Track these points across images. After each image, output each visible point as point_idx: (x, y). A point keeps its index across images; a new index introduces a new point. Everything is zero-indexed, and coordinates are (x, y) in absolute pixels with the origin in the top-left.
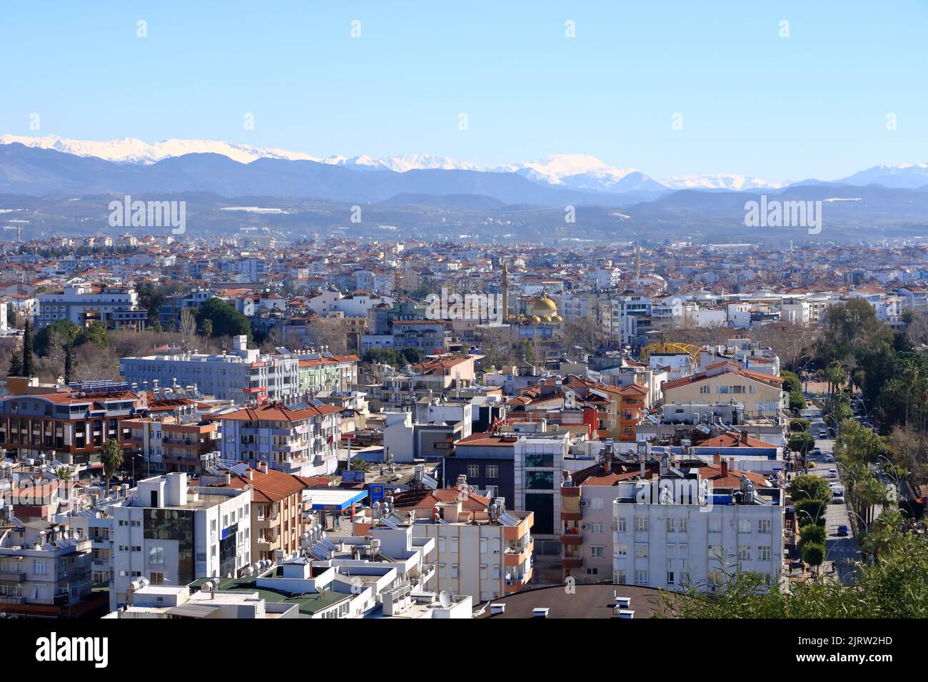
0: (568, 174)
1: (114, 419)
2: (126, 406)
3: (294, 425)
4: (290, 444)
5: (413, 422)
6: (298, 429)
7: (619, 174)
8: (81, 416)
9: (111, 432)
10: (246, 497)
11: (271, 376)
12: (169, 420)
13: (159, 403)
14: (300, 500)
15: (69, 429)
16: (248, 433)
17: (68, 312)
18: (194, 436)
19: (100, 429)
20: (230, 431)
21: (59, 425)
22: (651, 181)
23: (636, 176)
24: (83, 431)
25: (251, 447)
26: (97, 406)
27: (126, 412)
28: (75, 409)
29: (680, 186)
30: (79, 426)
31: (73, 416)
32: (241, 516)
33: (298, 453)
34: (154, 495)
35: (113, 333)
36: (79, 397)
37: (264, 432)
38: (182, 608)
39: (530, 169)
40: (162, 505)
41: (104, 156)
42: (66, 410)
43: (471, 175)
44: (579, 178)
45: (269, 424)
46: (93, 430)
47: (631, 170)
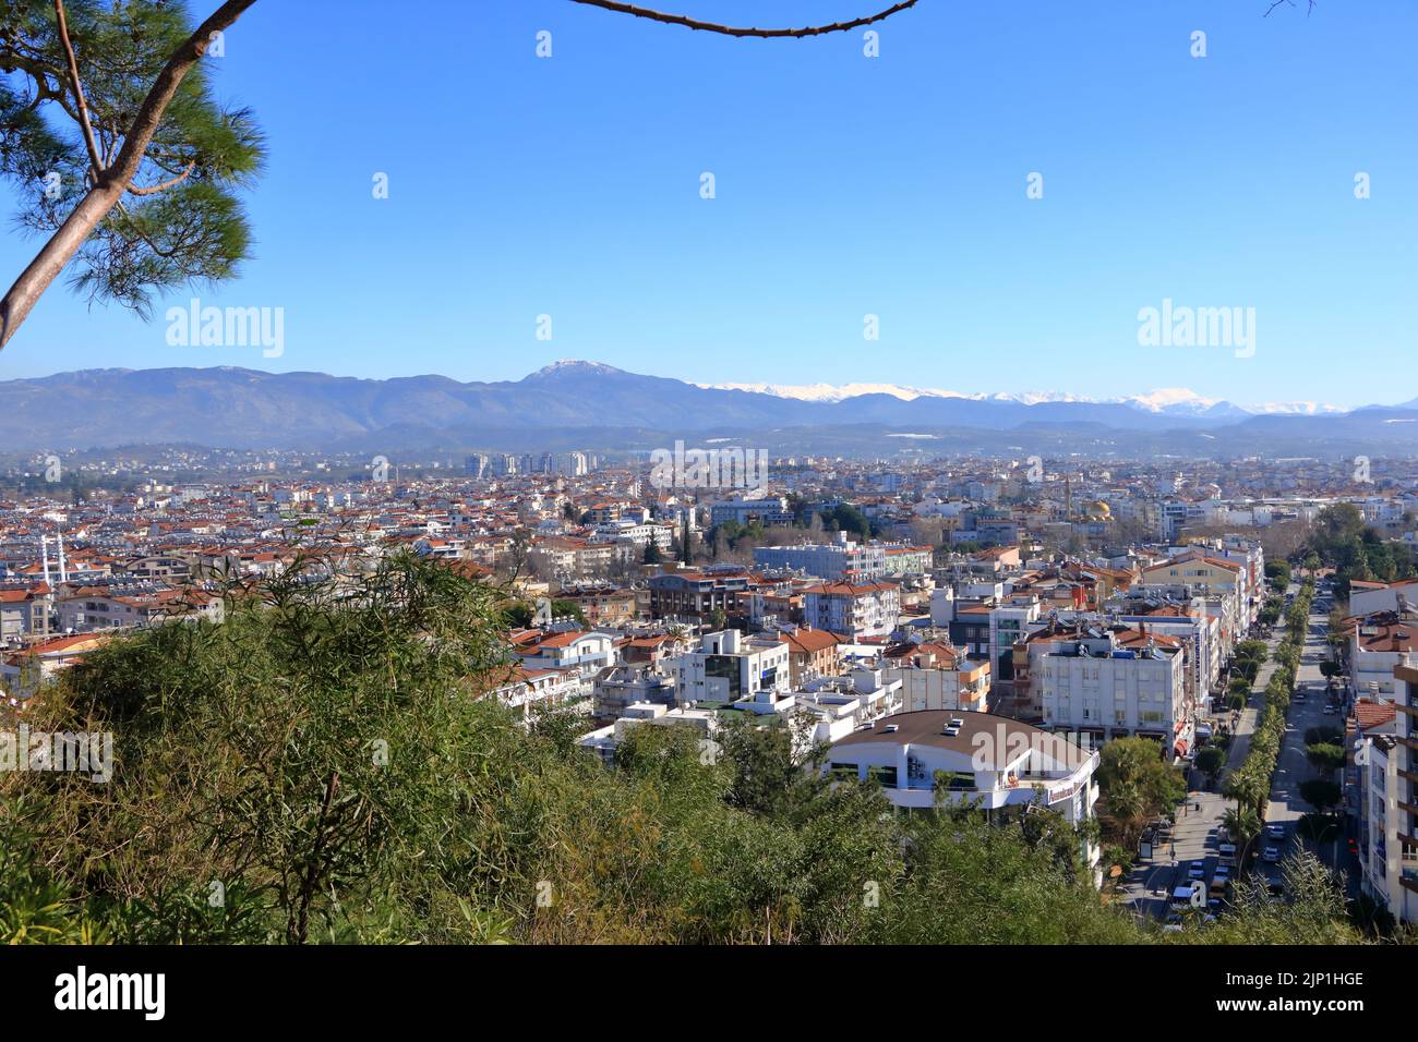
0: (1166, 404)
1: (733, 592)
2: (741, 582)
3: (857, 597)
4: (854, 611)
5: (955, 595)
6: (860, 600)
7: (1209, 402)
8: (707, 589)
9: (730, 602)
10: (784, 648)
11: (863, 561)
12: (771, 594)
13: (765, 581)
14: (835, 652)
15: (699, 599)
16: (824, 603)
17: (736, 514)
18: (786, 605)
19: (721, 599)
20: (811, 601)
21: (692, 596)
22: (1236, 408)
23: (1224, 404)
24: (709, 600)
25: (826, 614)
26: (720, 582)
27: (741, 587)
28: (703, 584)
29: (1261, 412)
30: (707, 597)
31: (702, 590)
32: (779, 662)
33: (861, 618)
34: (716, 645)
35: (767, 530)
36: (707, 576)
37: (835, 602)
38: (658, 719)
39: (1135, 400)
40: (721, 653)
41: (802, 397)
42: (696, 585)
43: (1087, 406)
44: (1176, 407)
45: (839, 597)
46: (716, 600)
47: (1223, 400)
